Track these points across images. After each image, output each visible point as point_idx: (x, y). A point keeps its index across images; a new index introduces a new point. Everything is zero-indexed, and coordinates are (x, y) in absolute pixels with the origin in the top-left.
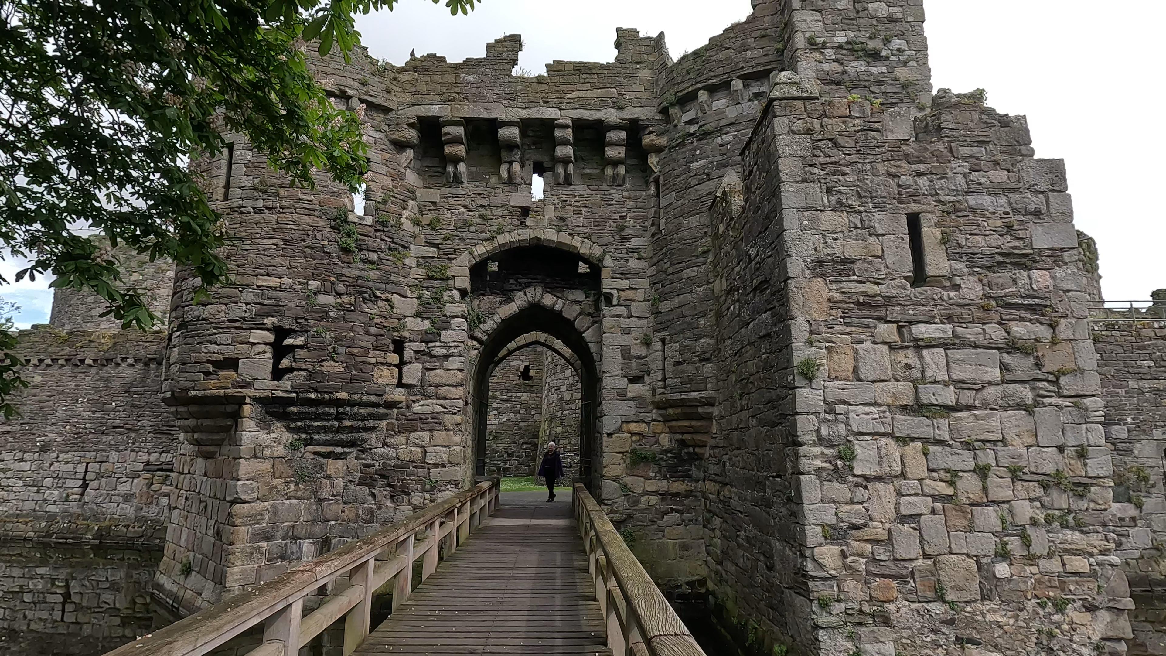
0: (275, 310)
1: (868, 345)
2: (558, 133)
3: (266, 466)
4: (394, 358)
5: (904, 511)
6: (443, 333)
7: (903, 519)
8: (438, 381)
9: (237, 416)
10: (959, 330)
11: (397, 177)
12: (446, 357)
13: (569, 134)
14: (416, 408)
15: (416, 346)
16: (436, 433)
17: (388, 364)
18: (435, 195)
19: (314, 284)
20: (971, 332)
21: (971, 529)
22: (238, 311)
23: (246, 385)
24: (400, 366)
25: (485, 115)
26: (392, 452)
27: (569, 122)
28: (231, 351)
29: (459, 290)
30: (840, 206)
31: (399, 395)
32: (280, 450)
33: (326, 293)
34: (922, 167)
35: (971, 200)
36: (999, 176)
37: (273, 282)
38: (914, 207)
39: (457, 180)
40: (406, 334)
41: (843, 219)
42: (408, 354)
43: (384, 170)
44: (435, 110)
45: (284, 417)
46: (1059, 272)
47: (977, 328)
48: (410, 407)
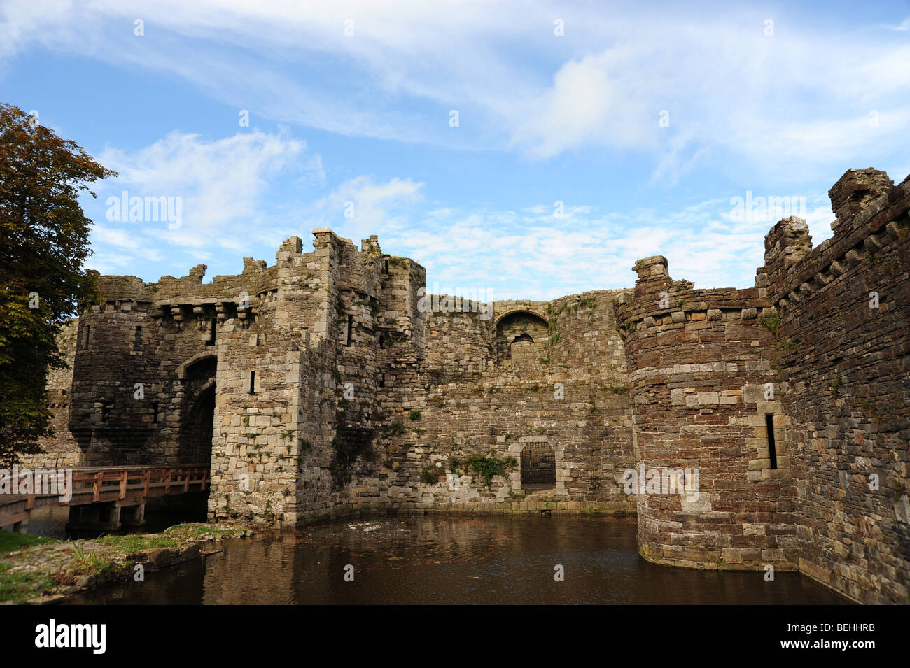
0: (104, 394)
1: (235, 414)
2: (217, 309)
3: (101, 456)
4: (152, 411)
5: (238, 466)
6: (173, 399)
7: (237, 468)
8: (170, 420)
9: (90, 436)
10: (261, 410)
11: (154, 331)
12: (174, 409)
13: (221, 309)
14: (162, 432)
15: (162, 405)
16: (169, 443)
17: (150, 414)
18: (172, 337)
19: (118, 383)
20: (262, 411)
21: (255, 471)
22: (90, 395)
23: (93, 424)
24: (156, 414)
25: (187, 303)
26: (152, 450)
27: (220, 304)
28: (88, 411)
29: (180, 380)
30: (233, 370)
31: (155, 426)
32: (107, 449)
33: (122, 386)
34: (258, 356)
35: (270, 367)
36: (281, 358)
37: (102, 383)
38: (253, 370)
39: (180, 330)
40: (159, 400)
41: (234, 374)
42: (159, 409)
43: (148, 330)
44: (168, 302)
45: (107, 436)
46: (291, 391)
47: (265, 409)
48: (159, 432)
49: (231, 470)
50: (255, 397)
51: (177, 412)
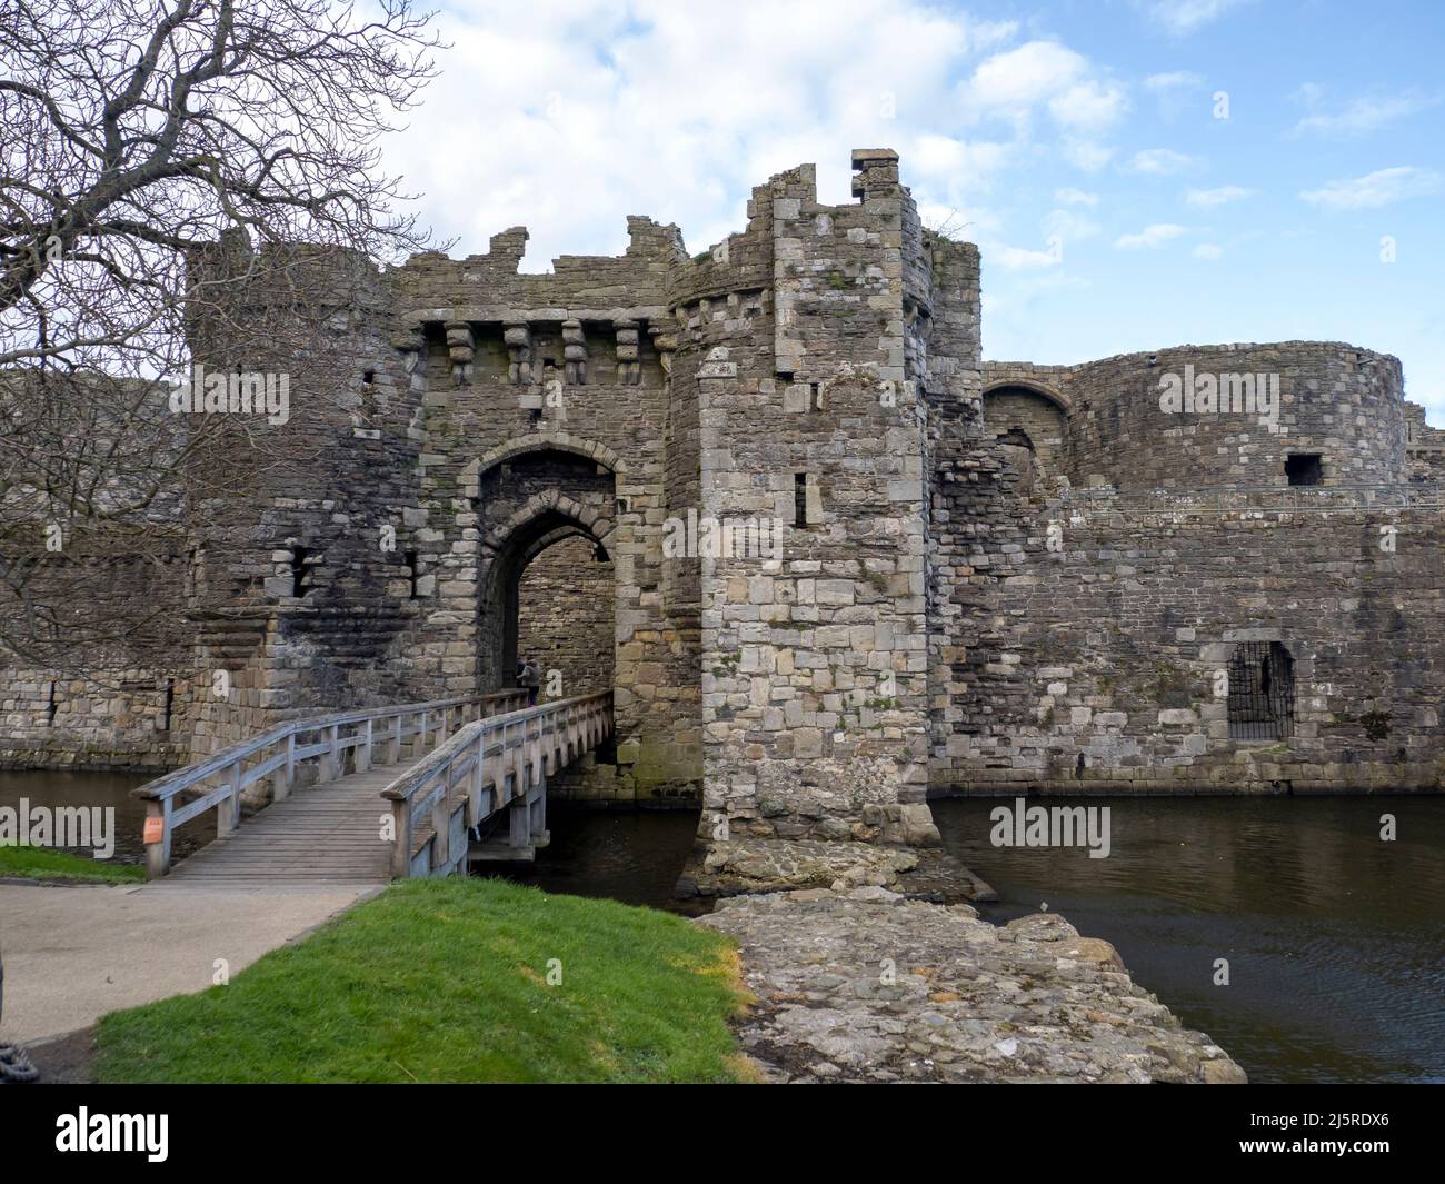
0: (296, 530)
1: (759, 576)
2: (566, 334)
3: (294, 676)
4: (406, 570)
5: (774, 697)
6: (455, 544)
7: (772, 703)
8: (450, 592)
9: (263, 630)
10: (827, 566)
11: (401, 383)
12: (459, 568)
13: (577, 335)
14: (431, 619)
15: (429, 557)
16: (451, 644)
17: (404, 578)
18: (440, 398)
19: (328, 504)
20: (832, 567)
21: (821, 709)
22: (258, 532)
23: (272, 602)
24: (414, 577)
25: (490, 318)
26: (410, 662)
27: (576, 323)
28: (256, 570)
29: (471, 499)
30: (744, 469)
31: (414, 607)
32: (306, 661)
33: (341, 511)
34: (810, 436)
35: (846, 463)
36: (871, 442)
37: (290, 503)
38: (801, 469)
39: (463, 382)
40: (420, 546)
41: (747, 479)
42: (421, 566)
43: (389, 379)
44: (438, 314)
45: (307, 629)
46: (905, 520)
47: (839, 564)
48: (425, 618)
49: (755, 709)
50: (811, 536)
51: (469, 574)
